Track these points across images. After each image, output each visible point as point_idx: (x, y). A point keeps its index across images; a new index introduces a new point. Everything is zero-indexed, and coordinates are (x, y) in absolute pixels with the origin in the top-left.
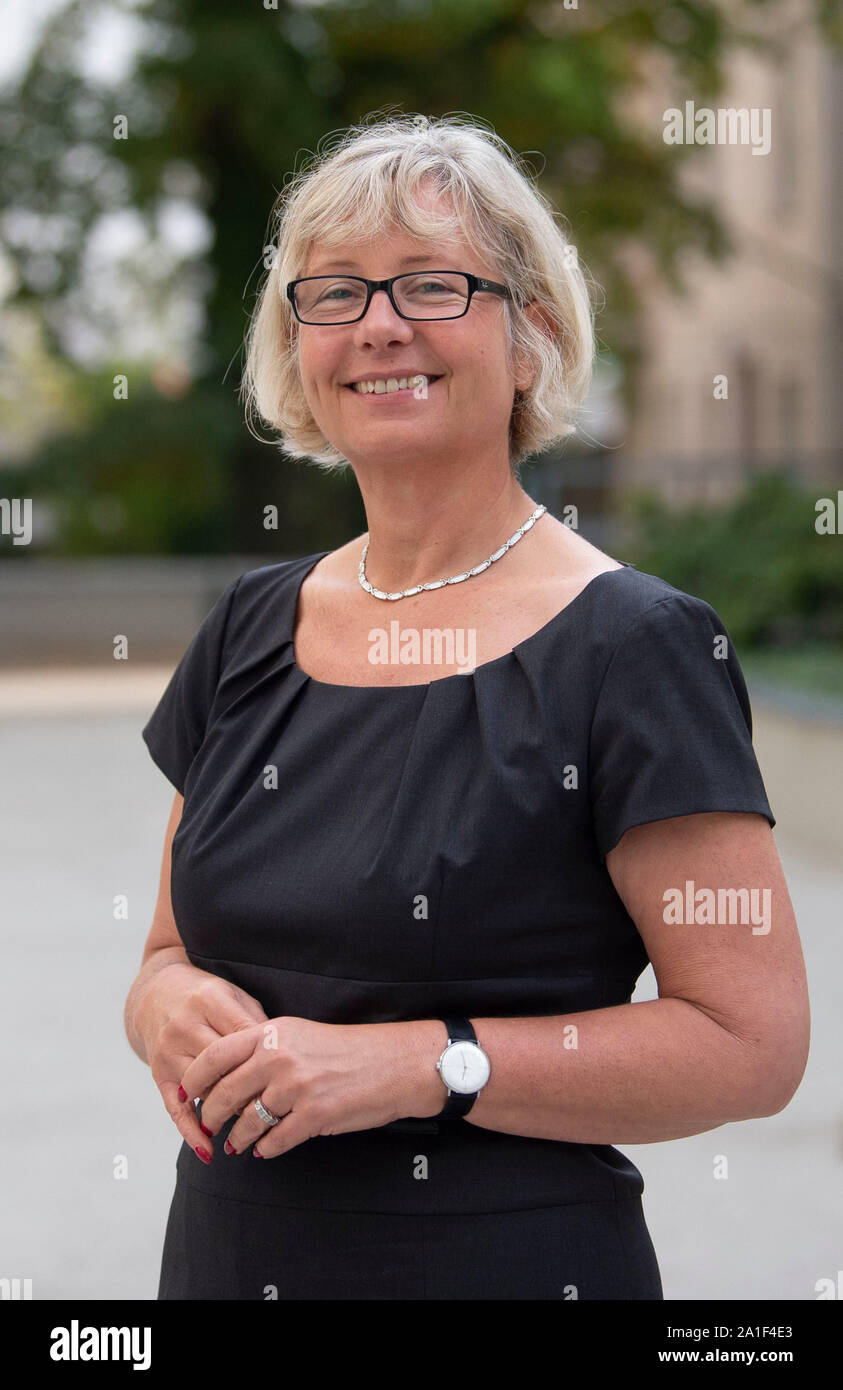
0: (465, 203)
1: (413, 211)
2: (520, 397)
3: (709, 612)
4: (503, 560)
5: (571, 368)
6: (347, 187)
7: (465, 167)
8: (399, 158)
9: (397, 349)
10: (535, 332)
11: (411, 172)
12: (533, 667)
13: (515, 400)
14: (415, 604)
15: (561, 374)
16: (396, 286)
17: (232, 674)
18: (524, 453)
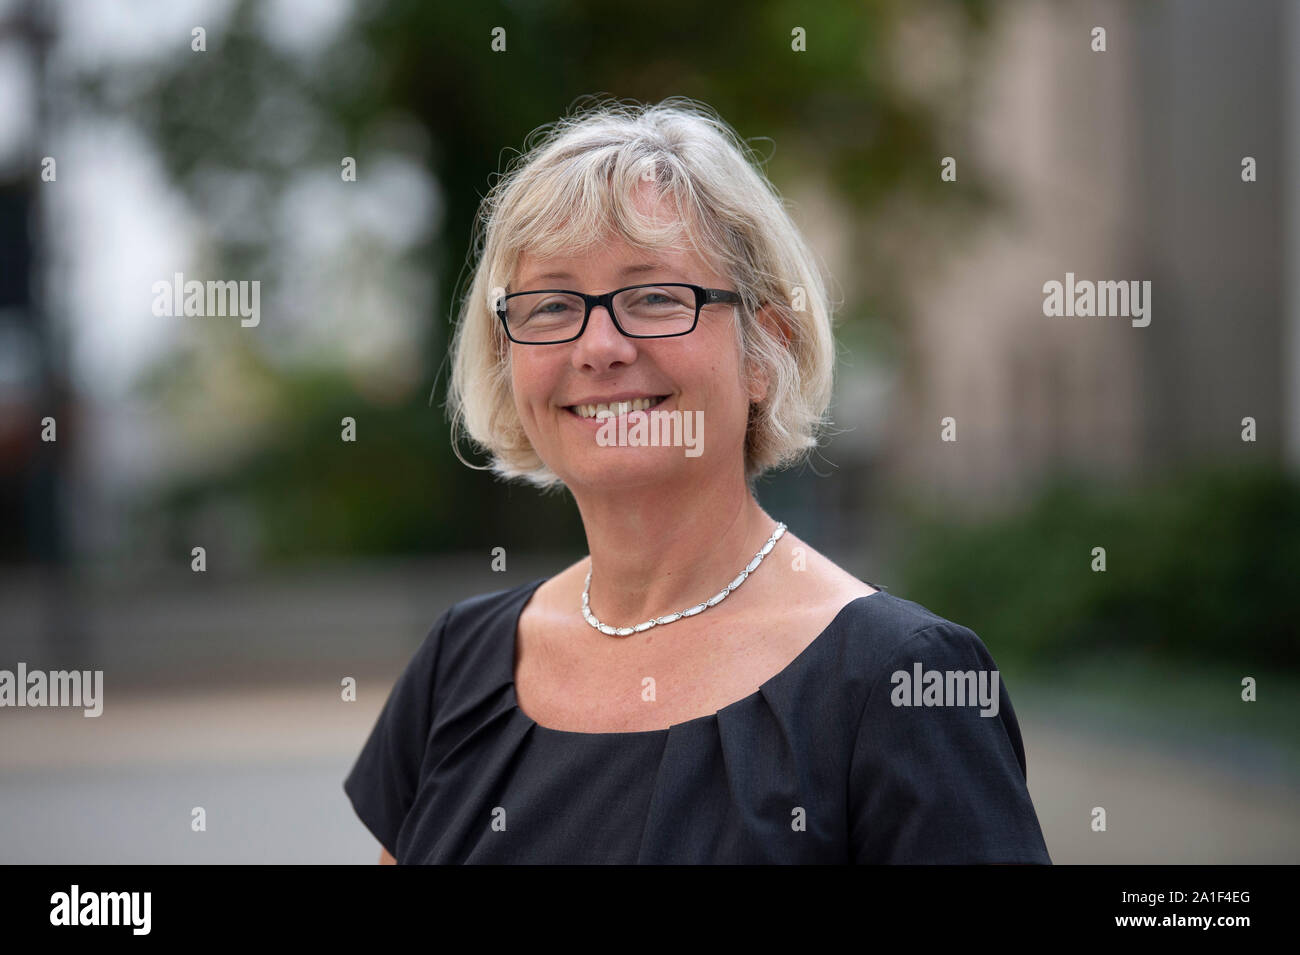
0: (689, 203)
1: (633, 217)
2: (756, 411)
3: (975, 642)
4: (742, 588)
5: (810, 376)
6: (559, 190)
7: (688, 162)
8: (616, 155)
9: (621, 369)
10: (769, 339)
11: (628, 172)
12: (783, 709)
13: (750, 414)
14: (649, 640)
15: (798, 388)
16: (616, 300)
17: (446, 720)
18: (760, 466)
